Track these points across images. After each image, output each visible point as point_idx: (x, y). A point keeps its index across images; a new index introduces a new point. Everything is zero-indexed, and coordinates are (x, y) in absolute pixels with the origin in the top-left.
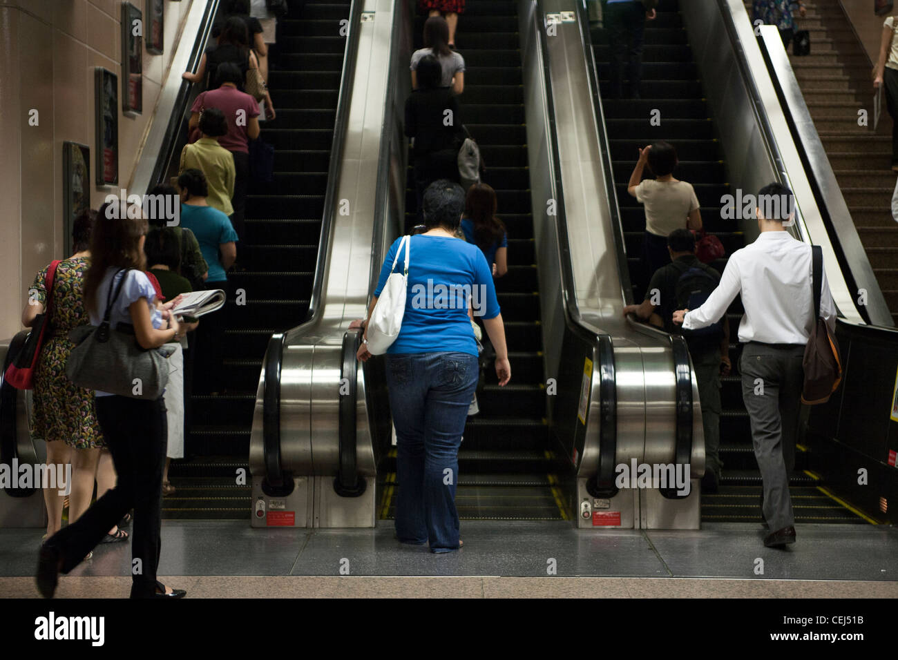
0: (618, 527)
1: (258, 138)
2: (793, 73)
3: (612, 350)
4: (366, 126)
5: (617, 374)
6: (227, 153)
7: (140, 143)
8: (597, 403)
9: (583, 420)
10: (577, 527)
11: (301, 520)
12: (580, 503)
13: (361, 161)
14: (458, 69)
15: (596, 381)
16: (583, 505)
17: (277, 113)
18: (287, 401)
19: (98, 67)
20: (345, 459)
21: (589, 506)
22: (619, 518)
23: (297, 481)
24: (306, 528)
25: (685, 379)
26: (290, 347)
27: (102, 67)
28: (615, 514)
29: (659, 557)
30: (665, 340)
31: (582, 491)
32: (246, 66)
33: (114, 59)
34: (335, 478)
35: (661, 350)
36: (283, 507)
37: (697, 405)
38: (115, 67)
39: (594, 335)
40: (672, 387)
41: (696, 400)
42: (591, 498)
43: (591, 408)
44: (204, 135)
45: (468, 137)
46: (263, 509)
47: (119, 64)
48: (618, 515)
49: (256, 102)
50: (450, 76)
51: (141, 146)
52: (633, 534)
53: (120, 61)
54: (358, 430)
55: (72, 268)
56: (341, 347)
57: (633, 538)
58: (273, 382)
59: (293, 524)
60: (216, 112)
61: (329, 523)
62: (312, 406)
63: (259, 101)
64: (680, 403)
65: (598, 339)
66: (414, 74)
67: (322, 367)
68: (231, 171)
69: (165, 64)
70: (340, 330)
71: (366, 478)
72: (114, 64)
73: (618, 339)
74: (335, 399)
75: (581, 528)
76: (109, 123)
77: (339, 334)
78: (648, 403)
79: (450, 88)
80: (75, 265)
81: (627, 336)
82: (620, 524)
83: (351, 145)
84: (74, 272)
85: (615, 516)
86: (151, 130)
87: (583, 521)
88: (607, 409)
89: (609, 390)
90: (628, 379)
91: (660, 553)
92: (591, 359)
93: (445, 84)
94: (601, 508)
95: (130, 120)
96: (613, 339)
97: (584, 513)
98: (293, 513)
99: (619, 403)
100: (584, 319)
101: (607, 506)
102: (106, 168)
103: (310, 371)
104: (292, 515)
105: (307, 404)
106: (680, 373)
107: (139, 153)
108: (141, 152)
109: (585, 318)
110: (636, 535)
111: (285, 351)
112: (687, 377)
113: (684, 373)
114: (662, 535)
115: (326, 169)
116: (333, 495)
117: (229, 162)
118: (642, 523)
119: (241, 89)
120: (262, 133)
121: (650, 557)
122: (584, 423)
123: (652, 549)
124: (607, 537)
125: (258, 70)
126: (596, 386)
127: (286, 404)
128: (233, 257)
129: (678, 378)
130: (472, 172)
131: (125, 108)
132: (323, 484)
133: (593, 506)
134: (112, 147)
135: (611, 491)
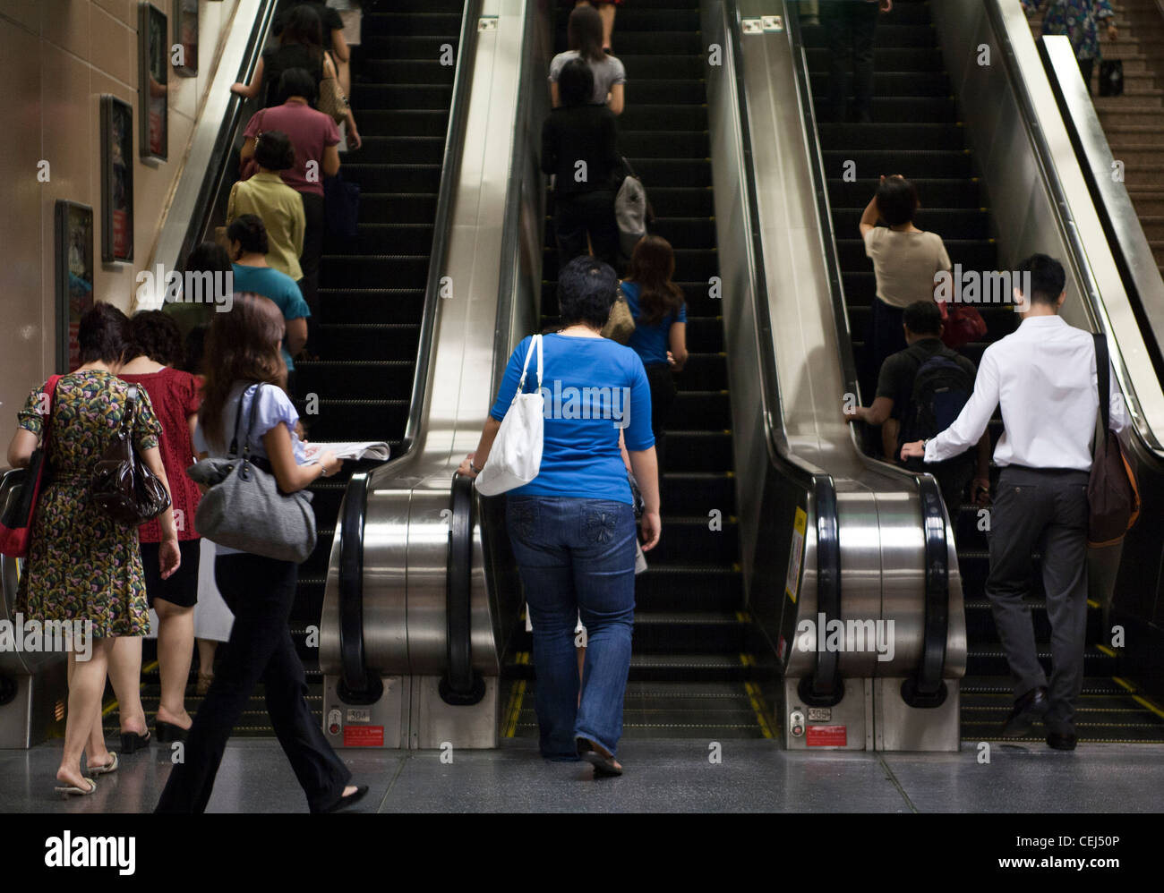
0: (842, 748)
1: (337, 176)
2: (1090, 103)
3: (835, 497)
4: (485, 179)
5: (841, 531)
6: (294, 194)
7: (164, 204)
8: (813, 572)
9: (794, 596)
10: (785, 748)
11: (394, 738)
12: (788, 713)
13: (478, 227)
14: (615, 80)
15: (811, 541)
16: (793, 716)
17: (362, 140)
18: (374, 569)
19: (104, 95)
20: (454, 650)
21: (802, 719)
22: (845, 734)
23: (387, 682)
24: (400, 749)
25: (937, 539)
26: (377, 492)
27: (110, 95)
28: (838, 729)
29: (900, 791)
30: (909, 482)
31: (791, 697)
32: (319, 73)
33: (128, 84)
34: (440, 678)
35: (903, 496)
36: (367, 719)
37: (954, 575)
38: (129, 94)
39: (810, 475)
40: (919, 549)
41: (954, 568)
42: (804, 707)
43: (804, 579)
44: (261, 169)
45: (630, 175)
46: (339, 721)
47: (135, 91)
48: (842, 731)
49: (335, 124)
50: (605, 89)
51: (167, 207)
52: (864, 757)
53: (137, 86)
54: (474, 610)
55: (78, 385)
56: (449, 493)
57: (864, 764)
58: (353, 540)
59: (382, 744)
60: (279, 136)
61: (432, 742)
62: (409, 576)
63: (338, 122)
64: (931, 572)
65: (815, 481)
66: (554, 88)
67: (423, 521)
68: (299, 218)
69: (201, 91)
70: (448, 468)
71: (485, 678)
72: (128, 90)
73: (843, 480)
74: (441, 567)
75: (791, 750)
76: (121, 174)
77: (447, 473)
78: (885, 572)
79: (604, 106)
80: (81, 382)
81: (855, 477)
82: (845, 744)
83: (464, 206)
84: (80, 391)
85: (838, 732)
86: (180, 183)
87: (793, 740)
88: (827, 580)
89: (829, 553)
90: (856, 537)
91: (902, 785)
92: (804, 509)
93: (598, 99)
94: (818, 721)
95: (148, 170)
96: (836, 480)
97: (794, 728)
98: (382, 728)
99: (844, 572)
100: (794, 453)
101: (827, 719)
102: (117, 238)
103: (406, 525)
104: (380, 731)
105: (400, 573)
106: (932, 529)
107: (163, 217)
108: (166, 215)
109: (796, 450)
110: (869, 760)
111: (369, 499)
112: (940, 535)
113: (936, 529)
114: (905, 759)
115: (432, 220)
116: (439, 704)
117: (296, 206)
118: (877, 743)
119: (313, 106)
120: (341, 169)
121: (887, 791)
122: (794, 601)
123: (891, 778)
124: (826, 762)
125: (335, 80)
126: (811, 548)
127: (373, 573)
128: (302, 339)
129: (929, 536)
130: (635, 224)
131: (144, 153)
132: (423, 687)
133: (807, 718)
134: (124, 208)
135: (832, 697)
